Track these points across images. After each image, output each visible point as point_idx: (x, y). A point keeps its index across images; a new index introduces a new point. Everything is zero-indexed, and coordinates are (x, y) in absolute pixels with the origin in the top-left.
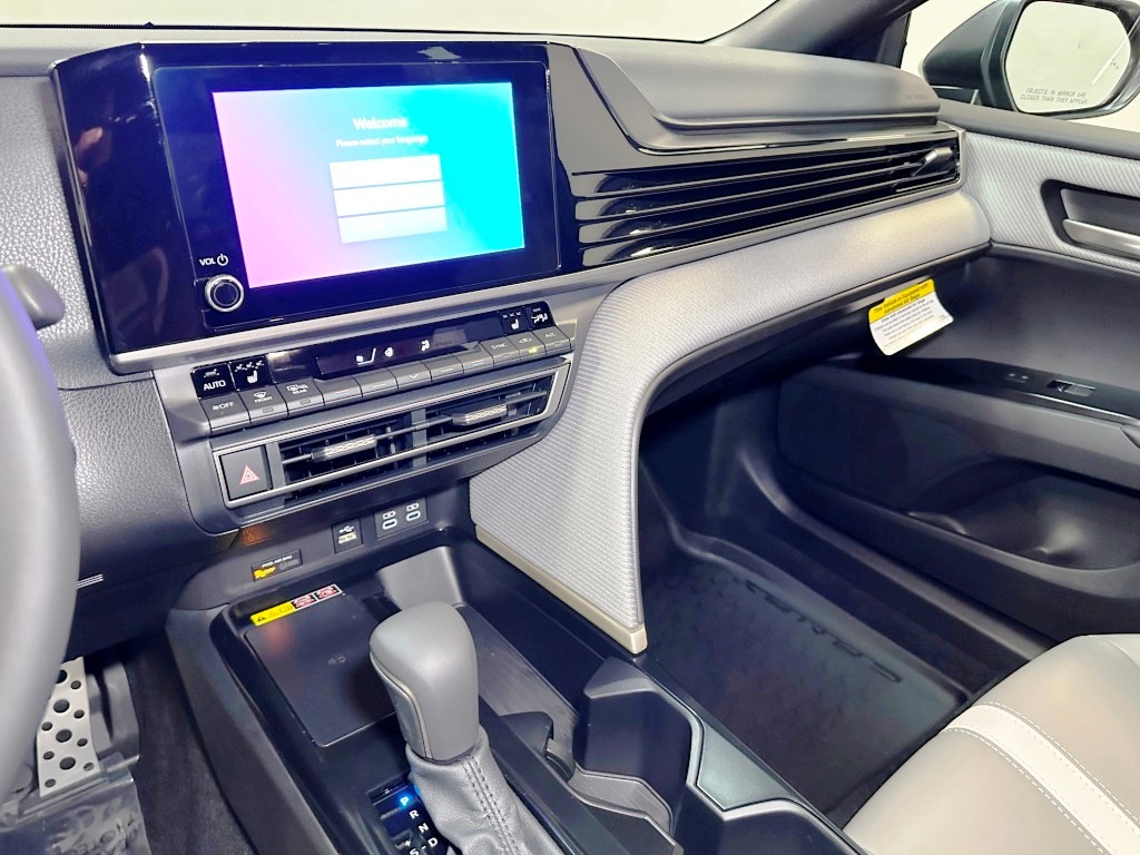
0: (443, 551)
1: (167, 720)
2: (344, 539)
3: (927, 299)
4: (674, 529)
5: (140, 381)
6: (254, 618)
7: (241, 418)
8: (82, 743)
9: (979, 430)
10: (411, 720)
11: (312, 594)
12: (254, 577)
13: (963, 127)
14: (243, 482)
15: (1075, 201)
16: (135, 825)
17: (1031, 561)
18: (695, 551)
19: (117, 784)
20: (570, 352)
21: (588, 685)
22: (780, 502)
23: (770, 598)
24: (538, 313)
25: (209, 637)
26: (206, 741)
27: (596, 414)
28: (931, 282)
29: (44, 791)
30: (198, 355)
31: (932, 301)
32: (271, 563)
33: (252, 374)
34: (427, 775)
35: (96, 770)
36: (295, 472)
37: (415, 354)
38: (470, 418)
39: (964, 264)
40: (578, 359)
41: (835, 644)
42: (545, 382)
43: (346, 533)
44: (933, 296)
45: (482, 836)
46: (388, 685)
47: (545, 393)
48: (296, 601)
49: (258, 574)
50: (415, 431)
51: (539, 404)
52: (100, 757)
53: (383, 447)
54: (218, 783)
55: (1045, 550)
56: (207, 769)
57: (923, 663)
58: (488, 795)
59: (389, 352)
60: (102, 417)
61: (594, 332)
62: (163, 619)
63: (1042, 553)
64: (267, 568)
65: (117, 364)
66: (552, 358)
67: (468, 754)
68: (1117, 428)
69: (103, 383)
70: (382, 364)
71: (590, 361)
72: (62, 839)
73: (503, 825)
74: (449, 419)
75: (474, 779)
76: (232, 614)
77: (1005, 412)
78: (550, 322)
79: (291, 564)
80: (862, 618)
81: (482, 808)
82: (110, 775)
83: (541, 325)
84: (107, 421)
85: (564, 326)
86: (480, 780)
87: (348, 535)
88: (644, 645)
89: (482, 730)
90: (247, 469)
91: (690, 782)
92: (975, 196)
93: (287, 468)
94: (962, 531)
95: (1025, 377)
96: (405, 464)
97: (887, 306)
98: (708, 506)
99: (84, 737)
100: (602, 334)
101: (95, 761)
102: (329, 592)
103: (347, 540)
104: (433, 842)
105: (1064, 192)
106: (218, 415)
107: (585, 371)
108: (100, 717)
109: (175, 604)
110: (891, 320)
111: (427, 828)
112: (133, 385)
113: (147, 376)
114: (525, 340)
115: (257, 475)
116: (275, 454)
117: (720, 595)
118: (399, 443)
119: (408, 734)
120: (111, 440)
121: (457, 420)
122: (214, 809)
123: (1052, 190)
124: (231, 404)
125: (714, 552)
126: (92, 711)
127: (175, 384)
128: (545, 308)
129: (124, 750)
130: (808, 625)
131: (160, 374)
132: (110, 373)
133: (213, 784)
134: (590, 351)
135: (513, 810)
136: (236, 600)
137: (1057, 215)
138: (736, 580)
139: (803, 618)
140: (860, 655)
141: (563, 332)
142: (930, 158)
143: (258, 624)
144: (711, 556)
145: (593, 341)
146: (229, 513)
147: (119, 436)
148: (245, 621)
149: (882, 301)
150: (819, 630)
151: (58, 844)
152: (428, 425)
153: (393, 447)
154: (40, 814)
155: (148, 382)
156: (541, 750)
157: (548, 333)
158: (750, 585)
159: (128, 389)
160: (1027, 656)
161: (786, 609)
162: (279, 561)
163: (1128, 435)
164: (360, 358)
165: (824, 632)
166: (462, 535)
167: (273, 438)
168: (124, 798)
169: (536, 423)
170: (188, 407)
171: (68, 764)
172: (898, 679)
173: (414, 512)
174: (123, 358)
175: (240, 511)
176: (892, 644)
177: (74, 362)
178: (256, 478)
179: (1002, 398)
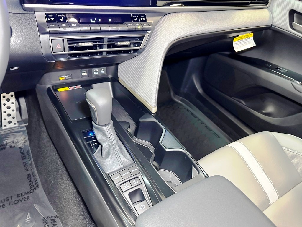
0: (109, 83)
1: (35, 115)
2: (83, 74)
4: (172, 94)
5: (31, 14)
6: (58, 90)
7: (57, 30)
8: (14, 118)
9: (255, 77)
10: (94, 114)
11: (74, 87)
12: (59, 79)
14: (57, 48)
15: (297, 17)
16: (26, 139)
17: (259, 113)
18: (176, 100)
19: (22, 129)
20: (150, 30)
21: (140, 118)
22: (200, 90)
23: (192, 114)
24: (143, 17)
25: (46, 92)
26: (44, 120)
27: (154, 50)
28: (252, 34)
29: (3, 128)
30: (47, 9)
31: (251, 39)
32: (64, 77)
33: (62, 18)
34: (97, 128)
35: (17, 125)
36: (71, 48)
37: (107, 22)
38: (120, 43)
39: (263, 30)
40: (152, 33)
41: (205, 127)
42: (141, 38)
43: (84, 73)
44: (252, 38)
45: (108, 143)
46: (89, 105)
47: (141, 41)
48: (70, 87)
49: (60, 79)
50: (104, 44)
51: (139, 44)
52: (18, 122)
53: (95, 47)
54: (46, 129)
55: (264, 112)
56: (44, 126)
57: (226, 134)
58: (111, 135)
59: (100, 20)
60: (20, 22)
61: (158, 26)
62: (35, 86)
63: (263, 112)
64: (63, 77)
65: (24, 7)
66: (144, 31)
67: (108, 125)
68: (290, 82)
69: (20, 13)
70: (97, 23)
71: (155, 34)
72: (7, 140)
73: (113, 142)
74: (114, 43)
75: (108, 130)
76: (53, 87)
77: (263, 74)
78: (145, 21)
79: (69, 78)
80: (214, 122)
81: (109, 137)
82: (20, 127)
83: (143, 21)
84: (21, 24)
85: (149, 22)
86: (109, 131)
87: (85, 73)
88: (156, 111)
89: (111, 120)
90: (58, 45)
91: (160, 142)
92: (271, 11)
93: (69, 47)
94: (244, 104)
95: (271, 65)
96: (101, 53)
97: (239, 38)
98: (182, 89)
99: (14, 116)
100: (159, 27)
101: (17, 123)
102: (78, 87)
103: (84, 75)
104: (96, 144)
105: (295, 14)
106: (52, 27)
107: (153, 37)
108: (18, 113)
109: (38, 82)
110: (239, 42)
111: (95, 141)
112: (29, 15)
113: (33, 13)
114: (138, 24)
115: (61, 47)
116: (66, 42)
117: (180, 111)
118: (100, 47)
119: (93, 119)
120: (22, 29)
121: (116, 43)
122: (45, 135)
123: (292, 13)
124: (55, 25)
125: (181, 101)
126: (17, 111)
127: (40, 16)
128: (145, 16)
129: (24, 121)
130: (200, 121)
131: (37, 13)
132: (23, 10)
133: (45, 129)
134: (155, 32)
135: (116, 139)
136: (54, 84)
137: (291, 20)
138: (185, 108)
139: (199, 120)
140: (211, 130)
141: (149, 24)
143: (59, 91)
144: (180, 102)
145: (157, 29)
146: (53, 56)
147: (24, 28)
148: (56, 90)
149: (238, 36)
150: (202, 123)
151: (7, 141)
152: (108, 43)
153: (98, 48)
154: (2, 133)
155: (33, 15)
156: (126, 129)
157: (145, 24)
158: (188, 110)
159: (27, 16)
160: (249, 134)
161: (196, 117)
162: (66, 76)
163: (292, 84)
164: (91, 20)
165: (204, 124)
166: (115, 80)
167: (66, 38)
168: (23, 133)
169: (138, 50)
170: (44, 24)
171: (10, 122)
172: (219, 137)
173: (103, 71)
174: (27, 5)
175: (56, 56)
176: (220, 129)
177: (13, 5)
178: (60, 48)
179: (263, 70)
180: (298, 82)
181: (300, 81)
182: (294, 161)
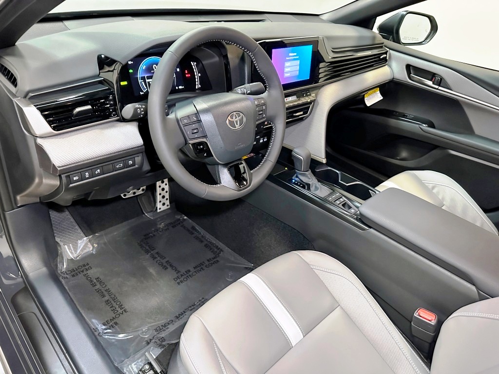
3: (377, 92)
9: (386, 127)
13: (389, 48)
15: (413, 69)
17: (395, 160)
21: (316, 169)
28: (379, 89)
29: (158, 211)
35: (169, 207)
44: (379, 92)
45: (313, 182)
55: (398, 158)
61: (318, 97)
68: (418, 126)
75: (309, 174)
77: (393, 122)
78: (310, 95)
88: (326, 162)
91: (339, 181)
92: (390, 66)
95: (398, 114)
99: (167, 198)
101: (169, 204)
105: (411, 67)
110: (369, 98)
123: (409, 67)
137: (409, 73)
142: (381, 57)
149: (368, 93)
154: (157, 216)
160: (384, 180)
171: (164, 204)
179: (392, 118)
180: (424, 125)
181: (425, 124)
182: (435, 191)
